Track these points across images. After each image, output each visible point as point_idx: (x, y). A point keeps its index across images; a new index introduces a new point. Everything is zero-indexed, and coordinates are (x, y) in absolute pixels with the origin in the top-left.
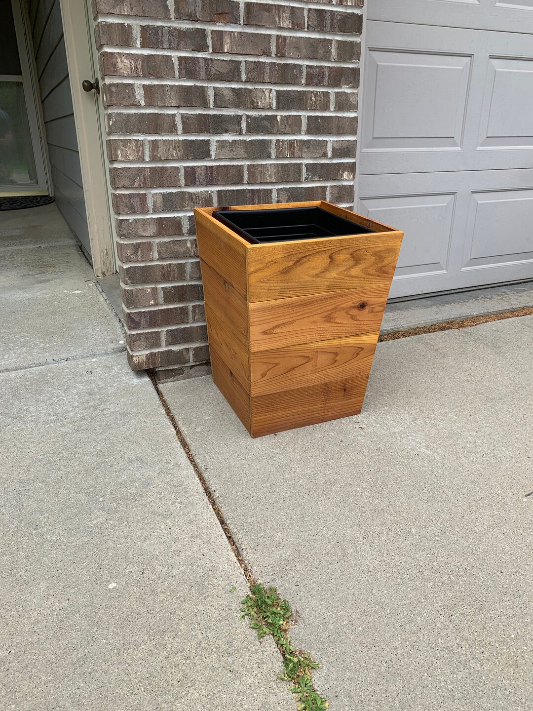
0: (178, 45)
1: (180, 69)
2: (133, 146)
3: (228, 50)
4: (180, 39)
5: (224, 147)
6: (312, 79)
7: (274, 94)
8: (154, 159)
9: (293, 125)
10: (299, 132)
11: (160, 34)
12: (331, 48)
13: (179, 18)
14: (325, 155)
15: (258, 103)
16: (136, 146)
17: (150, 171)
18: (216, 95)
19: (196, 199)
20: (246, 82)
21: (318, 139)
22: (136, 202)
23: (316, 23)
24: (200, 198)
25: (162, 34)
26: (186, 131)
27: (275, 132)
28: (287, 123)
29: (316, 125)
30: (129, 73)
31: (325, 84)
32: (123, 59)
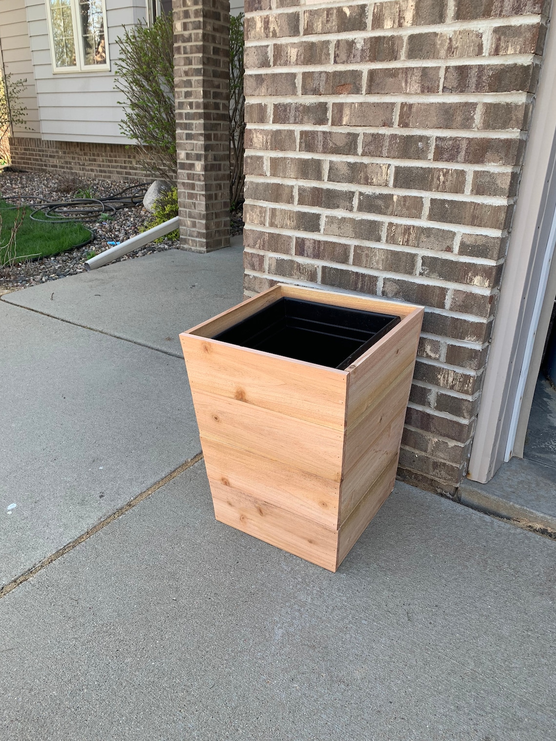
0: (302, 119)
1: (301, 143)
2: (258, 211)
3: (346, 123)
4: (305, 112)
5: (332, 223)
6: (442, 154)
7: (392, 171)
8: (272, 225)
9: (413, 207)
10: (418, 216)
11: (288, 110)
12: (475, 114)
13: (305, 93)
14: (449, 249)
15: (372, 179)
16: (260, 212)
17: (269, 236)
18: (331, 169)
19: (303, 270)
20: (362, 155)
21: (443, 228)
22: (256, 261)
23: (455, 84)
24: (306, 270)
25: (290, 110)
26: (301, 202)
27: (389, 213)
28: (404, 205)
29: (441, 211)
30: (261, 147)
31: (459, 159)
32: (258, 134)
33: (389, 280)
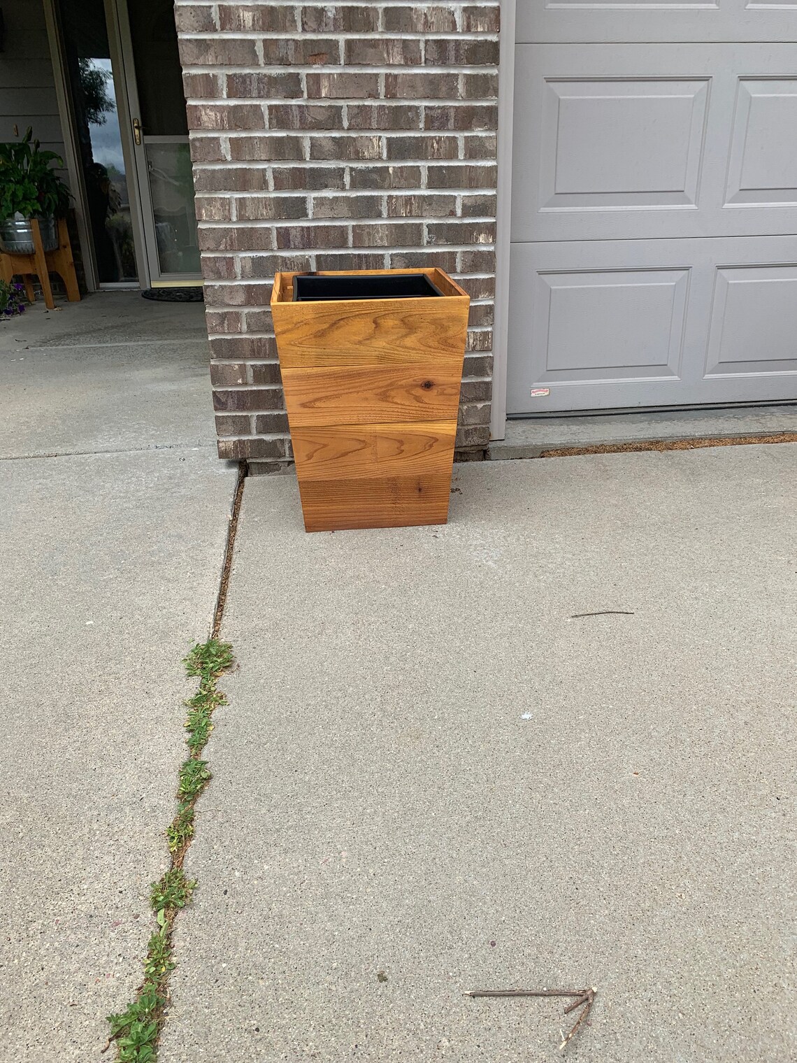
0: (268, 92)
1: (270, 119)
2: (218, 205)
3: (326, 94)
4: (270, 86)
5: (323, 204)
6: (433, 122)
7: (384, 141)
8: (241, 218)
9: (410, 178)
10: (418, 187)
11: (248, 82)
12: (458, 84)
13: (269, 63)
14: (452, 214)
15: (364, 153)
16: (222, 205)
17: (238, 232)
18: (312, 146)
19: (291, 264)
20: (348, 129)
21: (443, 194)
22: (222, 267)
23: (436, 56)
24: (295, 264)
25: (250, 82)
26: (278, 187)
27: (386, 186)
28: (402, 176)
29: (439, 178)
30: (215, 126)
31: (449, 126)
32: (208, 111)
33: (397, 255)
